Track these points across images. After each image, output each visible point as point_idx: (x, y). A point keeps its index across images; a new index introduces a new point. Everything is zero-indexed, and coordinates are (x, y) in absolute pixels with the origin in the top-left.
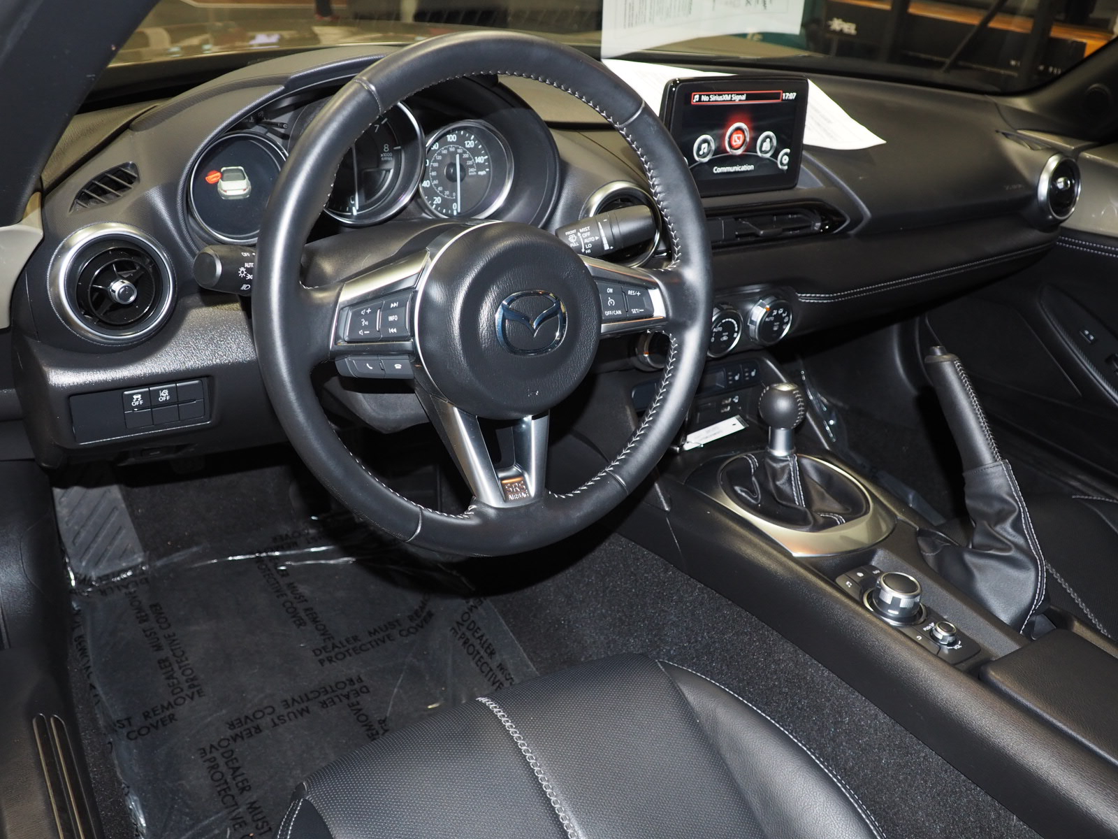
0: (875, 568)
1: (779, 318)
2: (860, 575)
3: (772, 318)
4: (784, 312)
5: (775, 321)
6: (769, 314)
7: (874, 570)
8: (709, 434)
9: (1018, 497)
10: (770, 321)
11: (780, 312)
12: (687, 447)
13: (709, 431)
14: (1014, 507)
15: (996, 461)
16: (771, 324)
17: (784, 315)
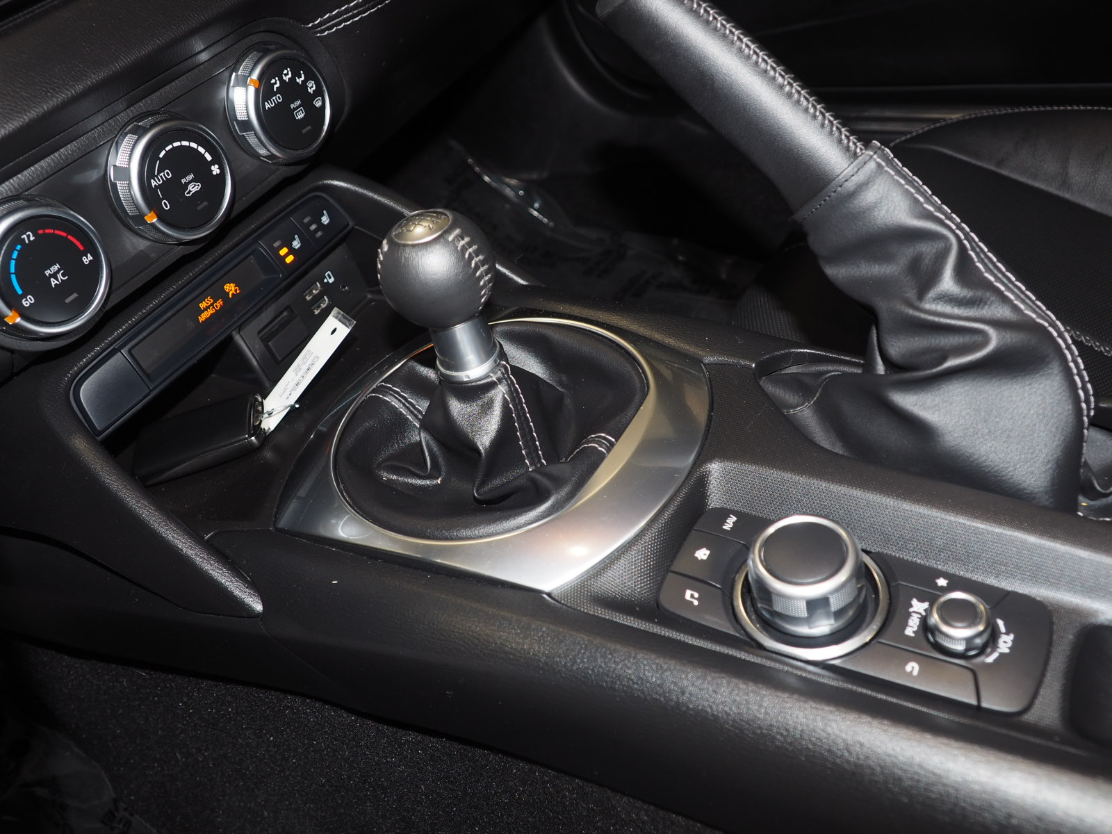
0: (723, 514)
1: (291, 91)
2: (703, 554)
3: (278, 98)
4: (296, 74)
5: (288, 99)
6: (264, 92)
7: (724, 522)
8: (301, 373)
9: (940, 210)
10: (278, 105)
11: (286, 78)
12: (270, 424)
13: (299, 368)
14: (943, 237)
15: (855, 156)
16: (283, 111)
17: (299, 81)
